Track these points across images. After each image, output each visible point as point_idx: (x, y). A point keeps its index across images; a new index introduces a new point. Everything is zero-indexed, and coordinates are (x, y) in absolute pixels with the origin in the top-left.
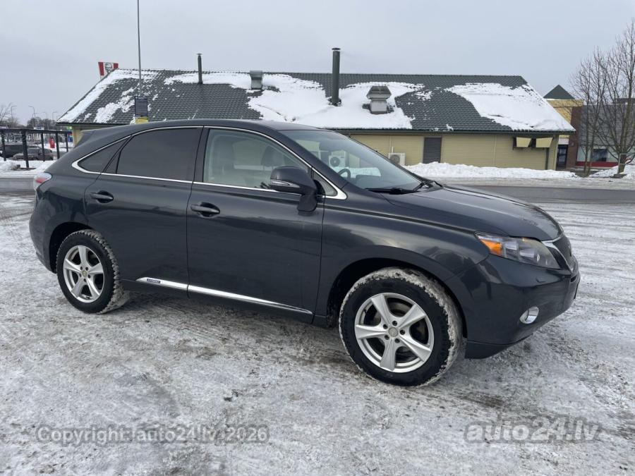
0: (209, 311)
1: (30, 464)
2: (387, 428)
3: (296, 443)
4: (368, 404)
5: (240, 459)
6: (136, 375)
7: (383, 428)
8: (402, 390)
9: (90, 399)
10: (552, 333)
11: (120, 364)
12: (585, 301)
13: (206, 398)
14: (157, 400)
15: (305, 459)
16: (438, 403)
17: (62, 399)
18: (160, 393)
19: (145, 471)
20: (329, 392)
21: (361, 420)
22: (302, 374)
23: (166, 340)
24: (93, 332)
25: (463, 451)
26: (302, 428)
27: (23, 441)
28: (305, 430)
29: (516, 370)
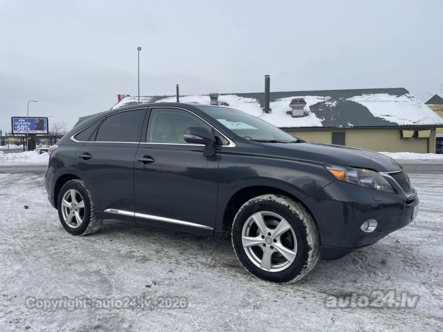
0: (153, 235)
1: (6, 317)
2: (257, 308)
3: (187, 315)
4: (248, 293)
5: (144, 322)
6: (92, 270)
7: (254, 308)
8: (276, 285)
9: (57, 283)
10: (407, 254)
11: (84, 264)
12: (439, 234)
13: (134, 285)
14: (100, 285)
15: (190, 324)
16: (301, 294)
17: (40, 282)
18: (105, 281)
19: (77, 326)
20: (221, 284)
21: (240, 303)
22: (205, 273)
23: (119, 251)
24: (74, 246)
25: (312, 326)
26: (194, 306)
27: (6, 304)
28: (196, 307)
29: (370, 276)
